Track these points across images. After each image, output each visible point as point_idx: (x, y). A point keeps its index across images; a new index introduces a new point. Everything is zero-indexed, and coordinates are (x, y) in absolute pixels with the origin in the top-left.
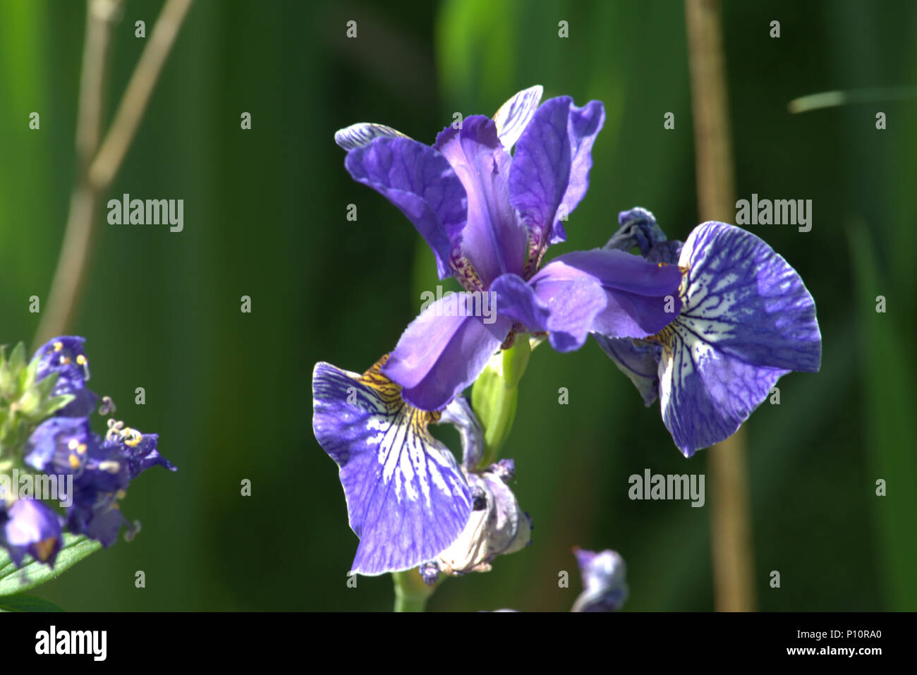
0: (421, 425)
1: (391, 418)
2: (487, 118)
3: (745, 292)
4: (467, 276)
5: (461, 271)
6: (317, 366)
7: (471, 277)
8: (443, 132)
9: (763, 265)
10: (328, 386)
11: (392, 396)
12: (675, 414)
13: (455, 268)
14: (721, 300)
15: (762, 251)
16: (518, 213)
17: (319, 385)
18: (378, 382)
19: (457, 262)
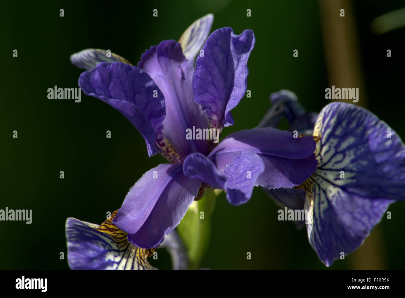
0: (143, 257)
1: (122, 254)
2: (175, 41)
3: (360, 149)
4: (168, 151)
5: (164, 149)
6: (68, 220)
7: (171, 152)
8: (145, 53)
9: (372, 130)
10: (77, 232)
11: (121, 238)
12: (318, 237)
13: (160, 147)
14: (345, 156)
15: (371, 119)
16: (200, 107)
17: (70, 233)
18: (111, 230)
19: (161, 143)
